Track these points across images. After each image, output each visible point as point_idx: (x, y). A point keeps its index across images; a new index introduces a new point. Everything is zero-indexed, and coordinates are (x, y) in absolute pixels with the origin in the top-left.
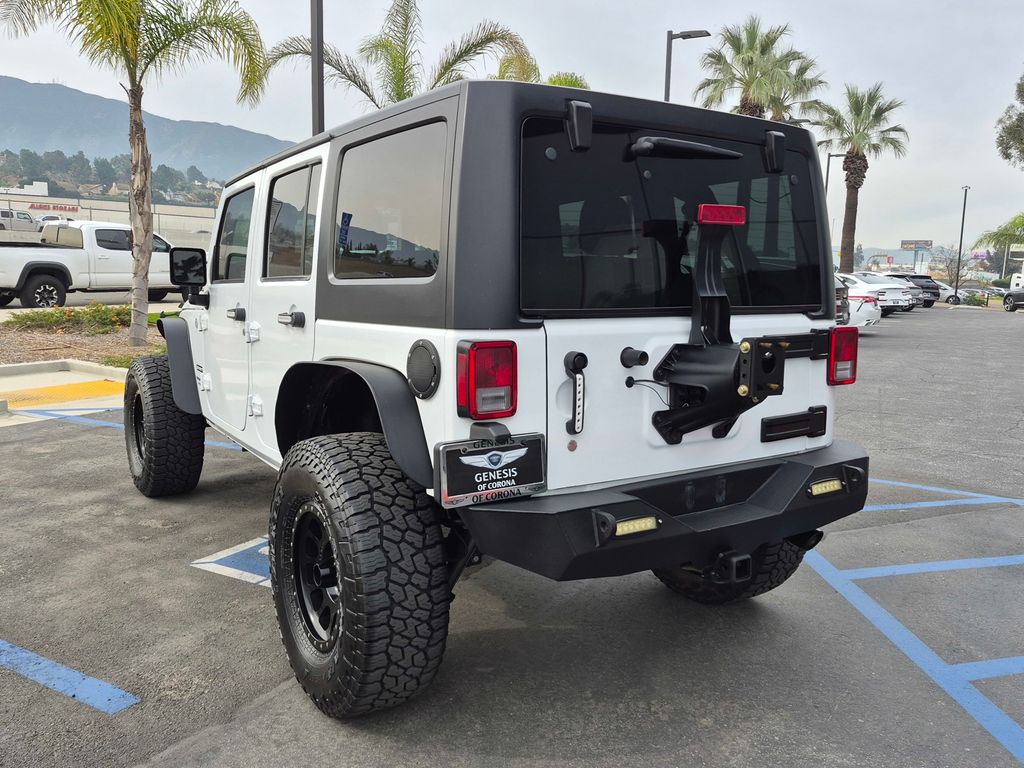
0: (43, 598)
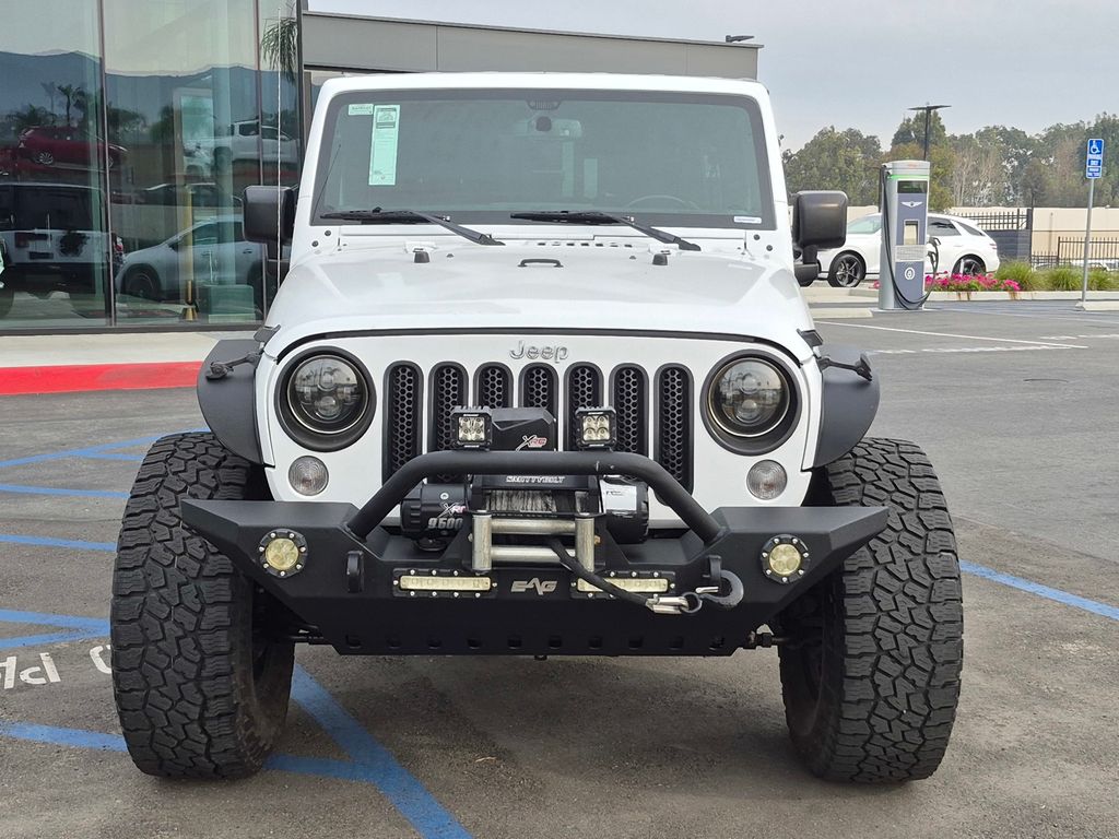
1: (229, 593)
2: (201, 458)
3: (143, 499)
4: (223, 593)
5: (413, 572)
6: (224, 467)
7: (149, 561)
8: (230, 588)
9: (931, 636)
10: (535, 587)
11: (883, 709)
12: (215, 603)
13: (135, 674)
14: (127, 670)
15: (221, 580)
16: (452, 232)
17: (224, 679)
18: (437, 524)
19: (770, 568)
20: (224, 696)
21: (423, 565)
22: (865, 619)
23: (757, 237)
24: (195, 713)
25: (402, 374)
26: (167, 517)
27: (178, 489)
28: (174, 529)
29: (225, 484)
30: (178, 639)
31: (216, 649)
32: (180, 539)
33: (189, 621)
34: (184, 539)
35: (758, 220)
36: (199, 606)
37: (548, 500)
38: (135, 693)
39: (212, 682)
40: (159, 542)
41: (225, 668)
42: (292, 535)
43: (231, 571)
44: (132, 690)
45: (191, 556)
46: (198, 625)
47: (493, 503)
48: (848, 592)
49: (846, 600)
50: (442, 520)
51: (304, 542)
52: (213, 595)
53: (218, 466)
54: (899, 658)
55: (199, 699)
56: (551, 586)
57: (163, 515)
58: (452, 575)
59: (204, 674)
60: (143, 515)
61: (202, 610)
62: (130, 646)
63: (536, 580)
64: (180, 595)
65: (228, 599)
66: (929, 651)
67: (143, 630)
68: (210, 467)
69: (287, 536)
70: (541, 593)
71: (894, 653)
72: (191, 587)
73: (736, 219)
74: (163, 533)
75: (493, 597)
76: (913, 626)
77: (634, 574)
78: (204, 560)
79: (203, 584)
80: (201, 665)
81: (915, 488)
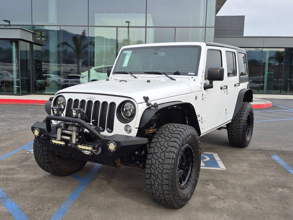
0: (273, 176)
5: (53, 139)
9: (162, 172)
11: (153, 187)
19: (109, 148)
22: (149, 165)
23: (192, 78)
25: (70, 101)
35: (194, 74)
37: (76, 128)
42: (37, 129)
48: (147, 158)
49: (146, 160)
51: (39, 131)
54: (155, 175)
73: (189, 73)
75: (65, 146)
76: (158, 168)
77: (86, 145)
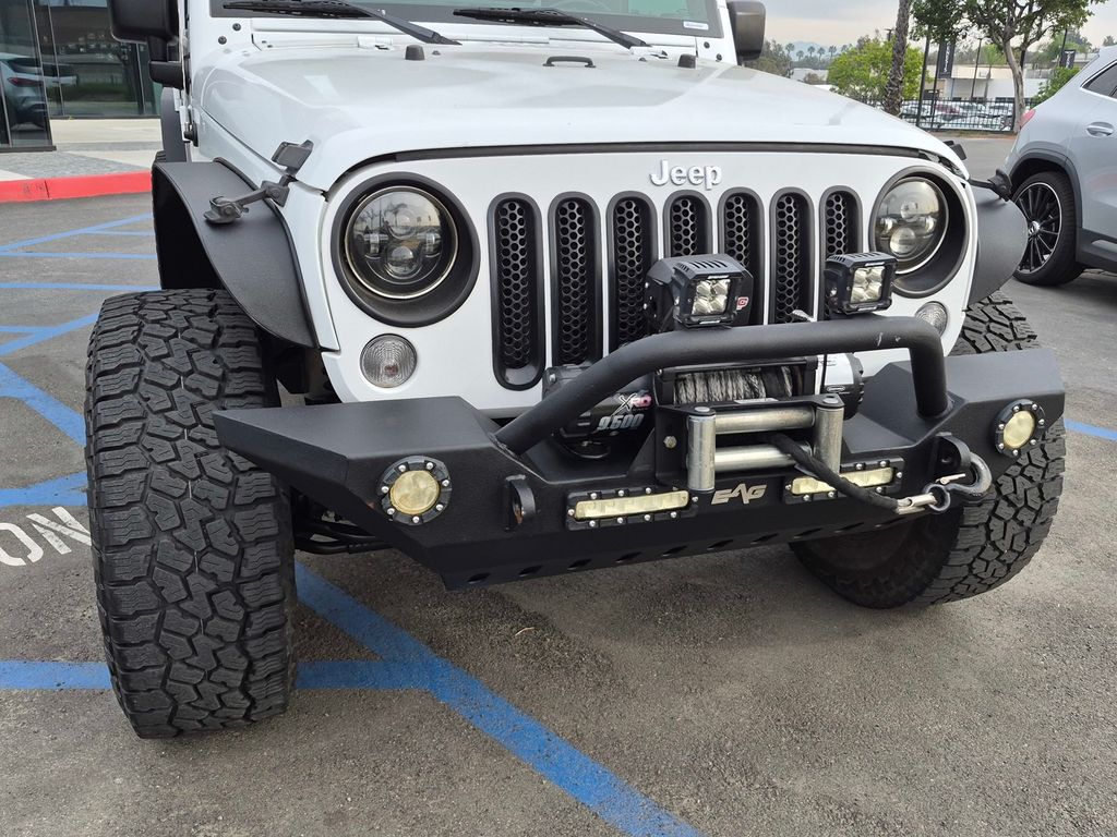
1: (274, 524)
2: (185, 334)
3: (118, 402)
4: (267, 524)
5: (594, 495)
6: (224, 345)
7: (150, 493)
8: (275, 518)
9: (1044, 475)
10: (740, 495)
11: (990, 553)
12: (258, 541)
13: (150, 648)
14: (135, 645)
15: (262, 508)
16: (398, 31)
17: (276, 634)
18: (610, 423)
19: (1003, 441)
20: (274, 653)
21: (604, 485)
23: (707, 45)
24: (236, 679)
25: (513, 211)
26: (164, 425)
27: (170, 383)
28: (178, 443)
29: (233, 371)
30: (210, 595)
31: (264, 600)
32: (190, 457)
33: (225, 569)
34: (196, 456)
35: (705, 27)
36: (237, 547)
37: (753, 379)
38: (151, 670)
39: (261, 640)
40: (159, 463)
41: (276, 621)
42: (430, 465)
43: (273, 494)
44: (144, 668)
45: (211, 479)
46: (237, 573)
47: (682, 390)
50: (616, 418)
51: (447, 472)
52: (254, 529)
53: (214, 345)
54: (1015, 502)
55: (243, 662)
56: (759, 491)
57: (156, 423)
58: (643, 493)
59: (249, 632)
60: (126, 426)
61: (242, 552)
62: (137, 614)
63: (742, 487)
64: (206, 536)
65: (274, 531)
66: (1041, 491)
67: (158, 590)
68: (203, 347)
69: (423, 466)
70: (746, 501)
71: (1011, 497)
72: (219, 523)
73: (686, 24)
74: (164, 451)
75: (691, 514)
76: (1030, 468)
77: (859, 466)
78: (234, 483)
79: (239, 518)
80: (246, 622)
81: (1006, 317)
